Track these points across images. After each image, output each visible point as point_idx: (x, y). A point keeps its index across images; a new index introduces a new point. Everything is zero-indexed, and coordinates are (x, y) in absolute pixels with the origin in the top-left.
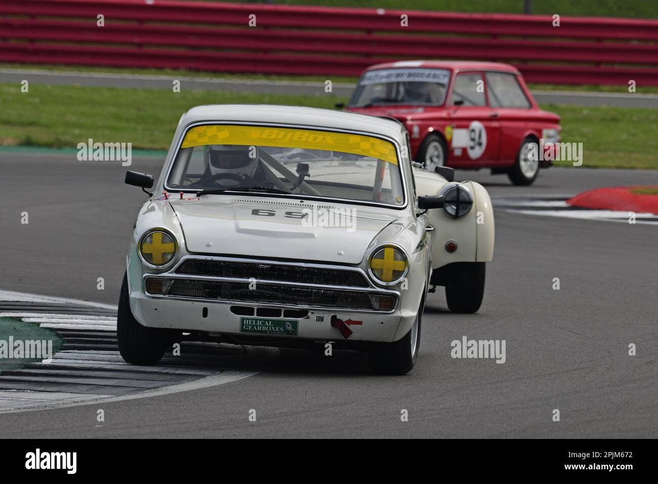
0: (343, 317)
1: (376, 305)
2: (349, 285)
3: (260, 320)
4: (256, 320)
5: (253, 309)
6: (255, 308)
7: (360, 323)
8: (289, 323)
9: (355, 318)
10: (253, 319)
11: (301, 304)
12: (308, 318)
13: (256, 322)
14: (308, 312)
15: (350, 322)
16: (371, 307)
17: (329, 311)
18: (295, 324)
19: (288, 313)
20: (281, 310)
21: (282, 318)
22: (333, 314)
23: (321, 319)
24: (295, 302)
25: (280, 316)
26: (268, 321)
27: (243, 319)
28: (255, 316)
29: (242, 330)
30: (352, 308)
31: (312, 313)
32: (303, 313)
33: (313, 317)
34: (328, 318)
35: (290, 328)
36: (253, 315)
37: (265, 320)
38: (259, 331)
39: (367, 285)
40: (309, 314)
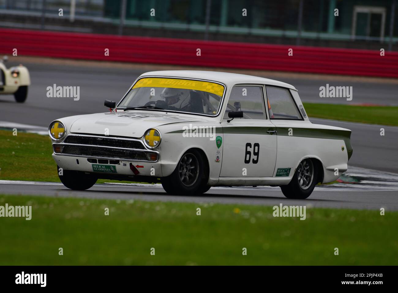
0: (135, 164)
1: (149, 158)
2: (136, 148)
3: (100, 165)
4: (98, 165)
5: (96, 160)
6: (97, 159)
7: (142, 167)
8: (112, 167)
9: (140, 164)
10: (97, 165)
11: (116, 158)
12: (120, 164)
13: (98, 167)
14: (119, 161)
15: (138, 166)
16: (147, 159)
17: (128, 161)
18: (114, 167)
19: (112, 162)
20: (108, 161)
21: (109, 164)
22: (130, 162)
23: (125, 165)
24: (113, 156)
25: (108, 163)
26: (103, 166)
27: (93, 165)
28: (98, 163)
29: (94, 170)
30: (138, 159)
31: (121, 162)
32: (117, 162)
33: (122, 164)
34: (128, 164)
35: (113, 169)
36: (97, 163)
37: (102, 165)
38: (100, 171)
39: (144, 148)
40: (120, 162)
